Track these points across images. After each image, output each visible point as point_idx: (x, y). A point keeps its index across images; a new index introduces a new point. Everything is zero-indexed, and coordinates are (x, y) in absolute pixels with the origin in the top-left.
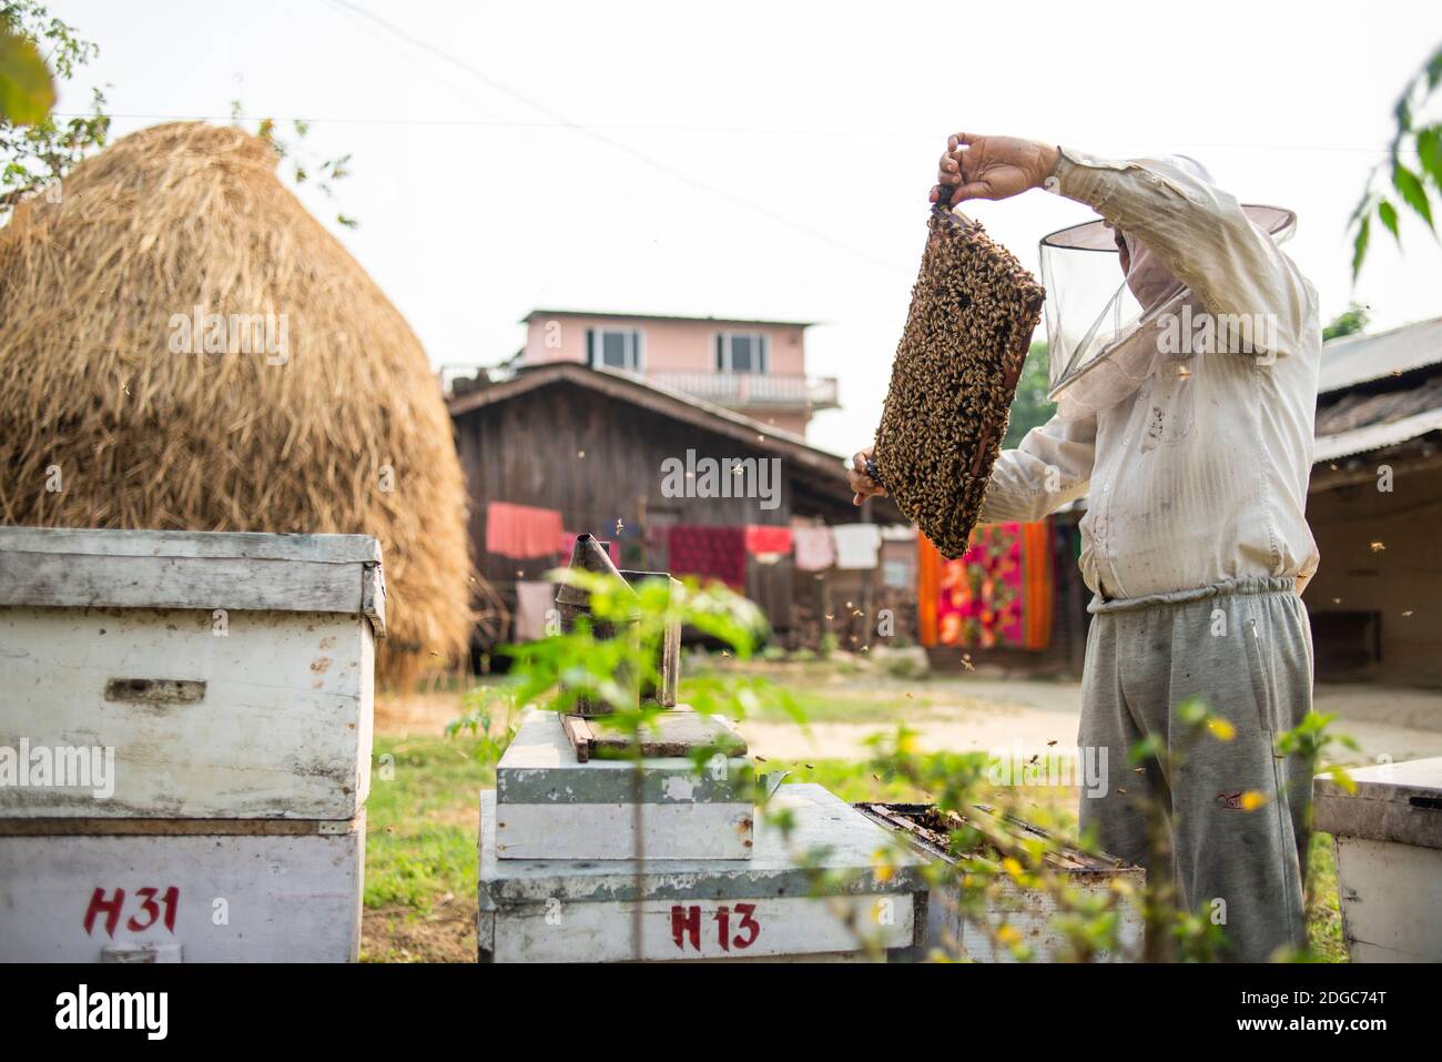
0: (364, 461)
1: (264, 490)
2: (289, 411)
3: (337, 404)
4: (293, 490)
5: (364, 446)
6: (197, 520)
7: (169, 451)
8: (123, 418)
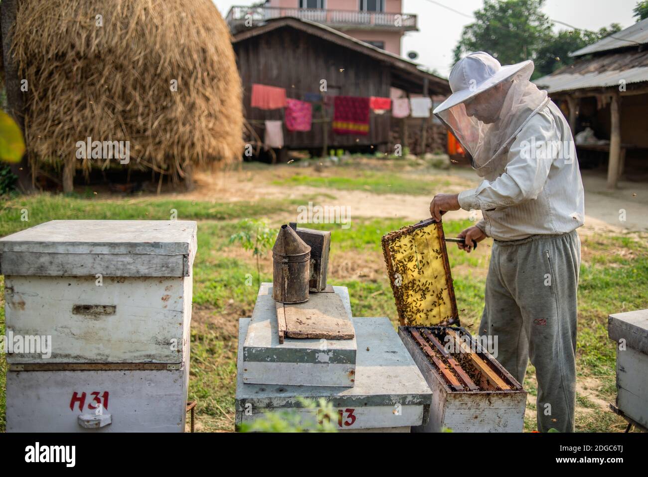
0: (194, 74)
1: (150, 87)
2: (160, 51)
3: (182, 47)
4: (163, 87)
5: (195, 67)
6: (120, 101)
7: (106, 69)
8: (84, 55)
